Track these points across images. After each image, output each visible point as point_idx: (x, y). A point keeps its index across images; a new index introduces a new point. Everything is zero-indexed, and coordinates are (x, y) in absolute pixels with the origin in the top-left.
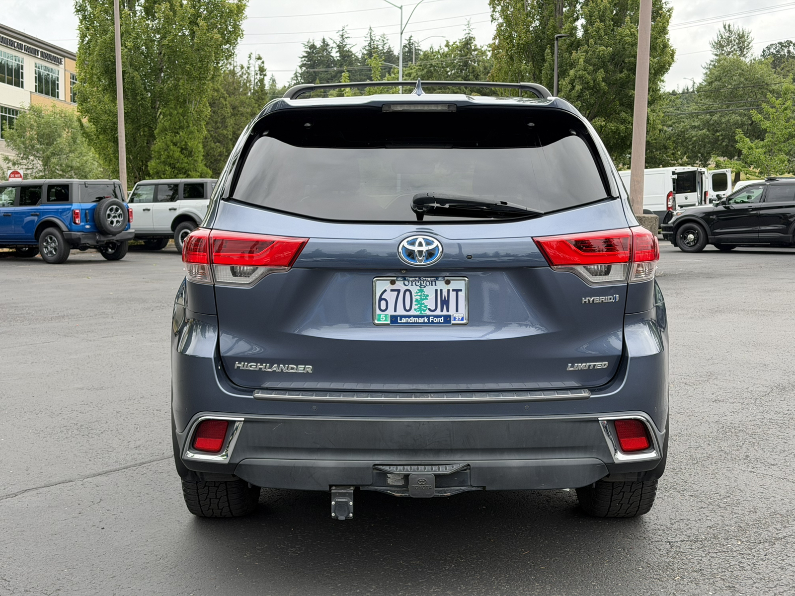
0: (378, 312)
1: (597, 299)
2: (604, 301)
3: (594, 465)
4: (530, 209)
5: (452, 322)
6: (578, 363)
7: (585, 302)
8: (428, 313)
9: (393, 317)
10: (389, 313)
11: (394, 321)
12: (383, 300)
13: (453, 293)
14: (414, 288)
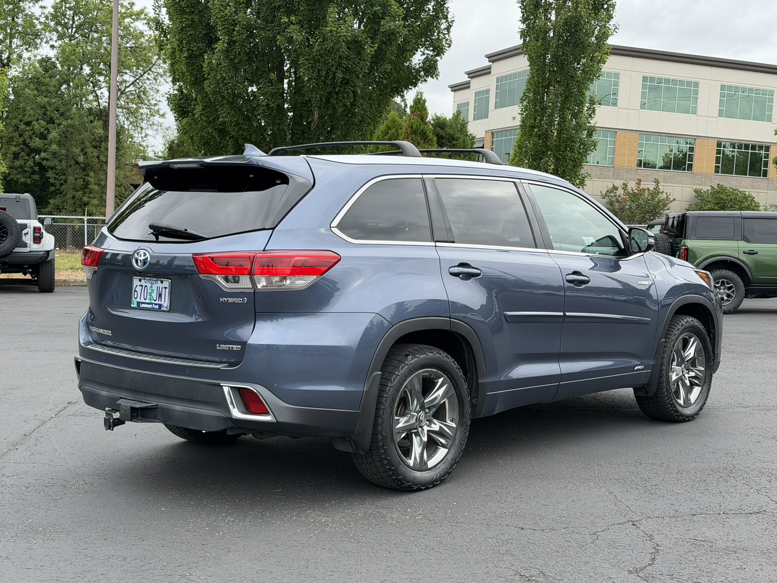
0: (134, 299)
1: (231, 300)
2: (236, 302)
3: (219, 417)
4: (200, 235)
5: (162, 309)
6: (222, 344)
7: (222, 301)
8: (153, 302)
9: (138, 303)
10: (138, 300)
11: (138, 306)
12: (135, 291)
13: (164, 289)
14: (149, 285)
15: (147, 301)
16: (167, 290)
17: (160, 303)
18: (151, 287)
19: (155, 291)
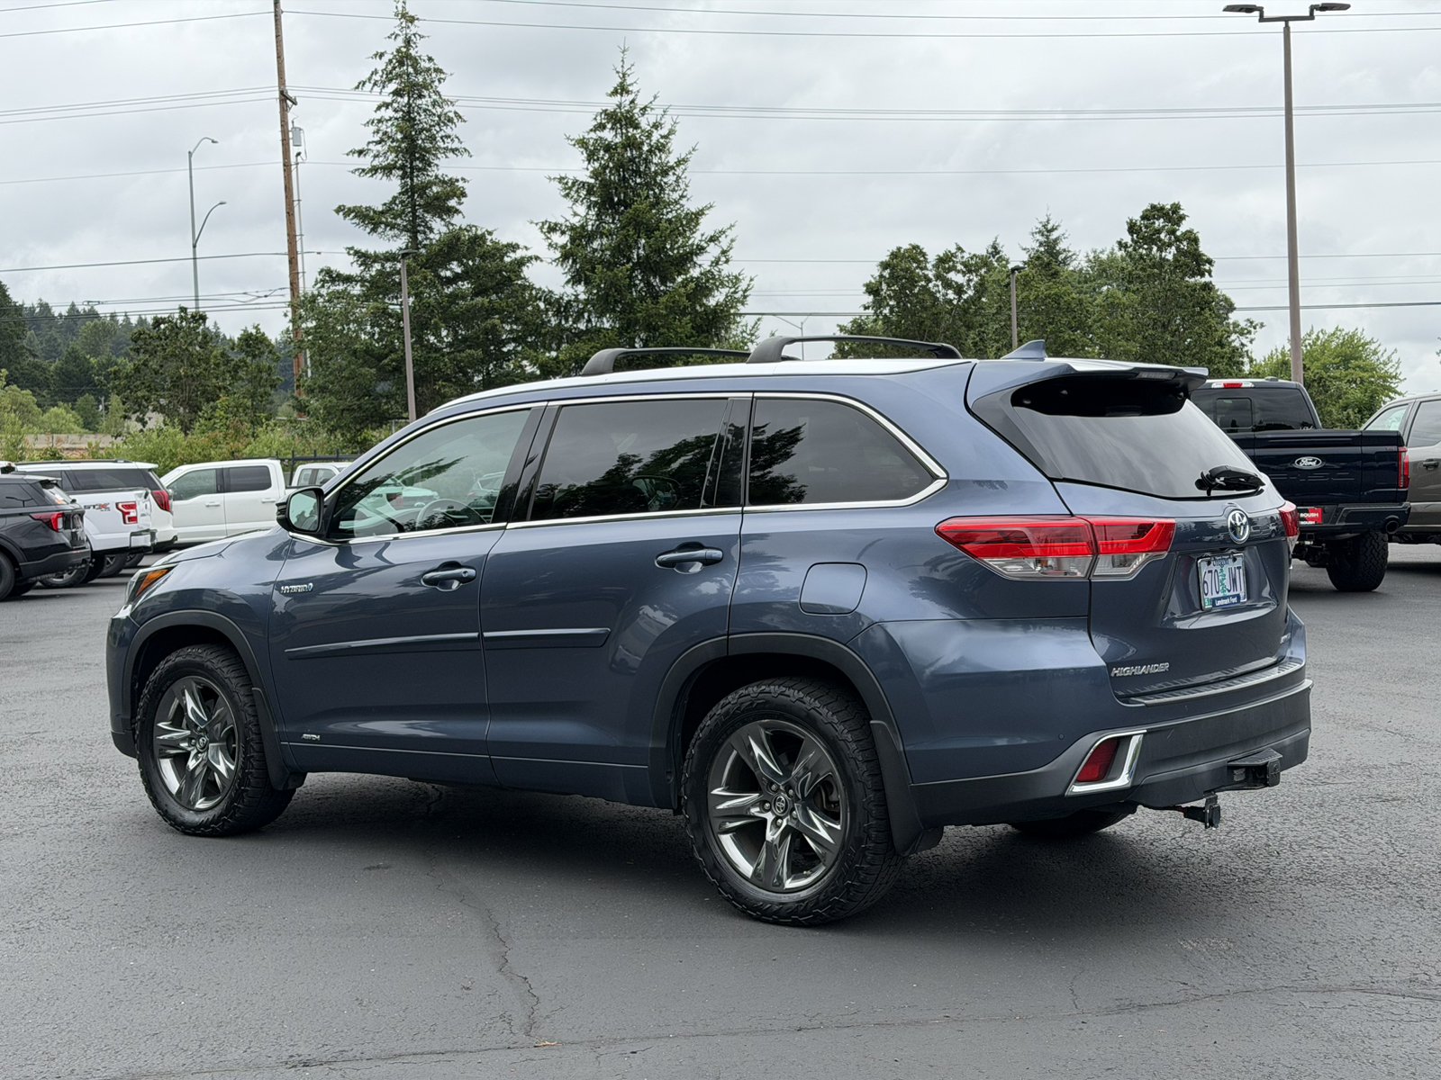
0: (1205, 596)
8: (1227, 594)
9: (1213, 601)
10: (1210, 596)
11: (1214, 605)
12: (1205, 582)
13: (1237, 571)
14: (1218, 568)
15: (1221, 595)
16: (1241, 570)
17: (1235, 593)
18: (1221, 570)
19: (1227, 577)
